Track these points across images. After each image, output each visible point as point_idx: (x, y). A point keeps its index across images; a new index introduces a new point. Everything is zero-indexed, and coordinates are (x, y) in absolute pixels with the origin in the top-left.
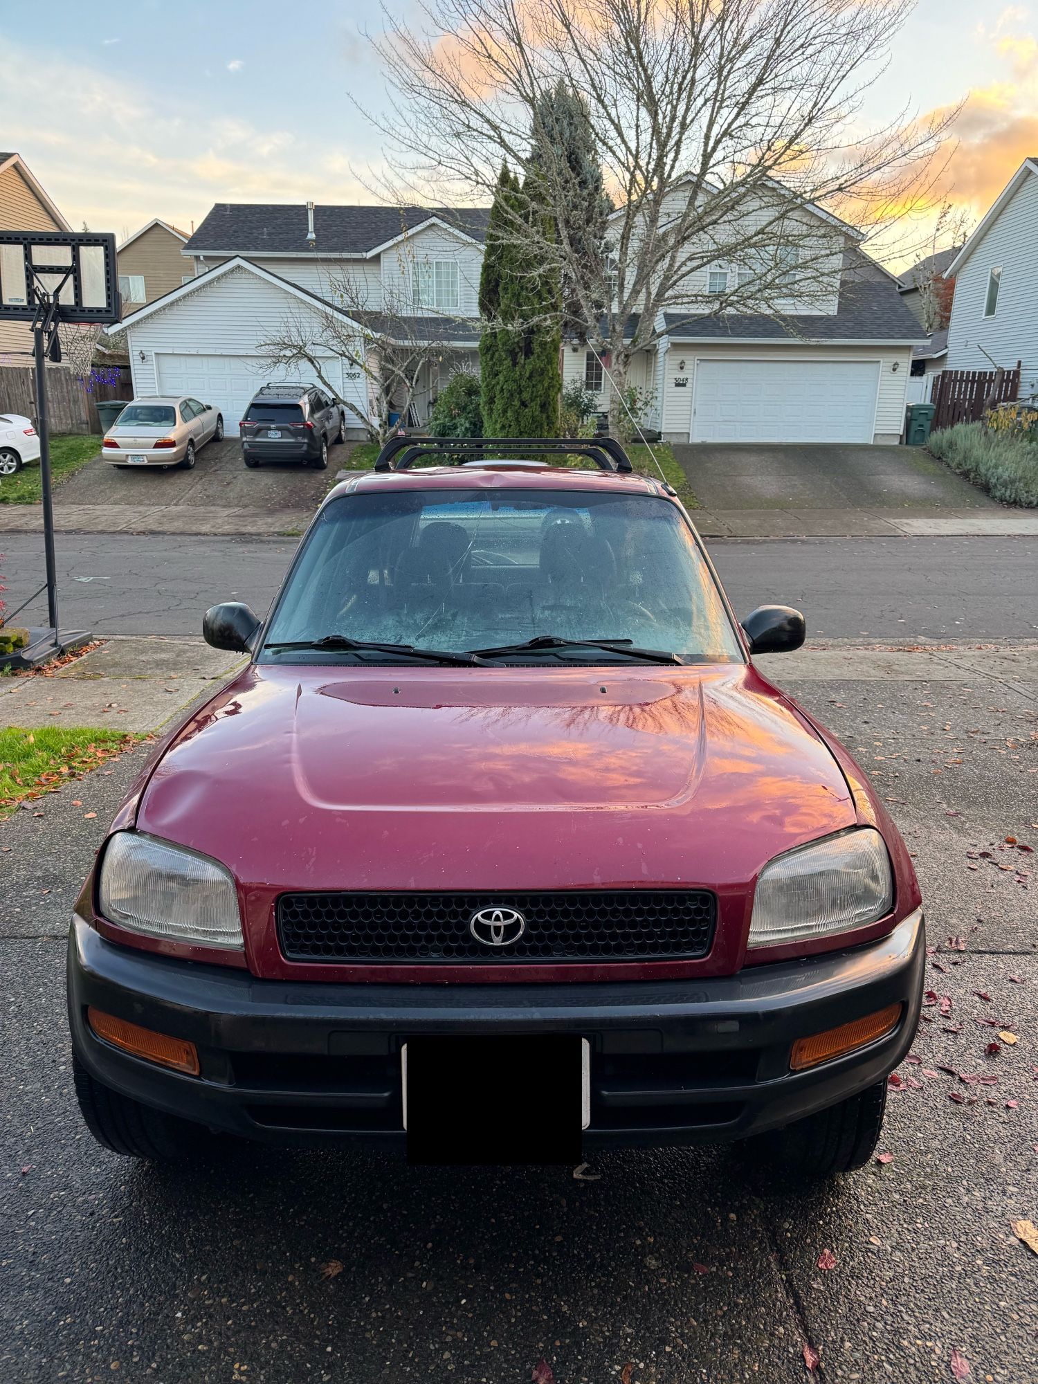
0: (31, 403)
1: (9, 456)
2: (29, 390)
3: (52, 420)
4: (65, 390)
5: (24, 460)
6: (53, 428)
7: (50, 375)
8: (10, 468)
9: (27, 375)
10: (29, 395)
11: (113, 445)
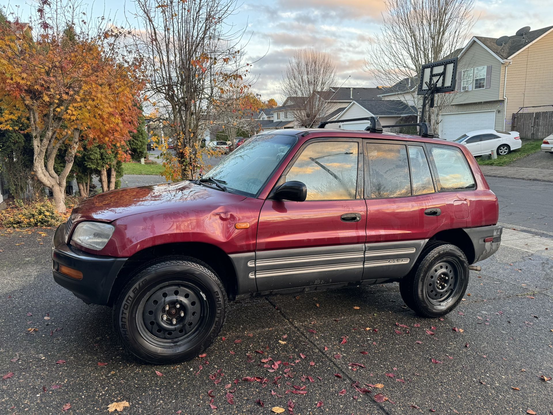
0: (532, 127)
1: (505, 148)
2: (532, 121)
3: (540, 134)
4: (548, 121)
5: (511, 149)
6: (539, 137)
7: (543, 115)
8: (505, 152)
9: (533, 115)
10: (532, 124)
11: (547, 143)
